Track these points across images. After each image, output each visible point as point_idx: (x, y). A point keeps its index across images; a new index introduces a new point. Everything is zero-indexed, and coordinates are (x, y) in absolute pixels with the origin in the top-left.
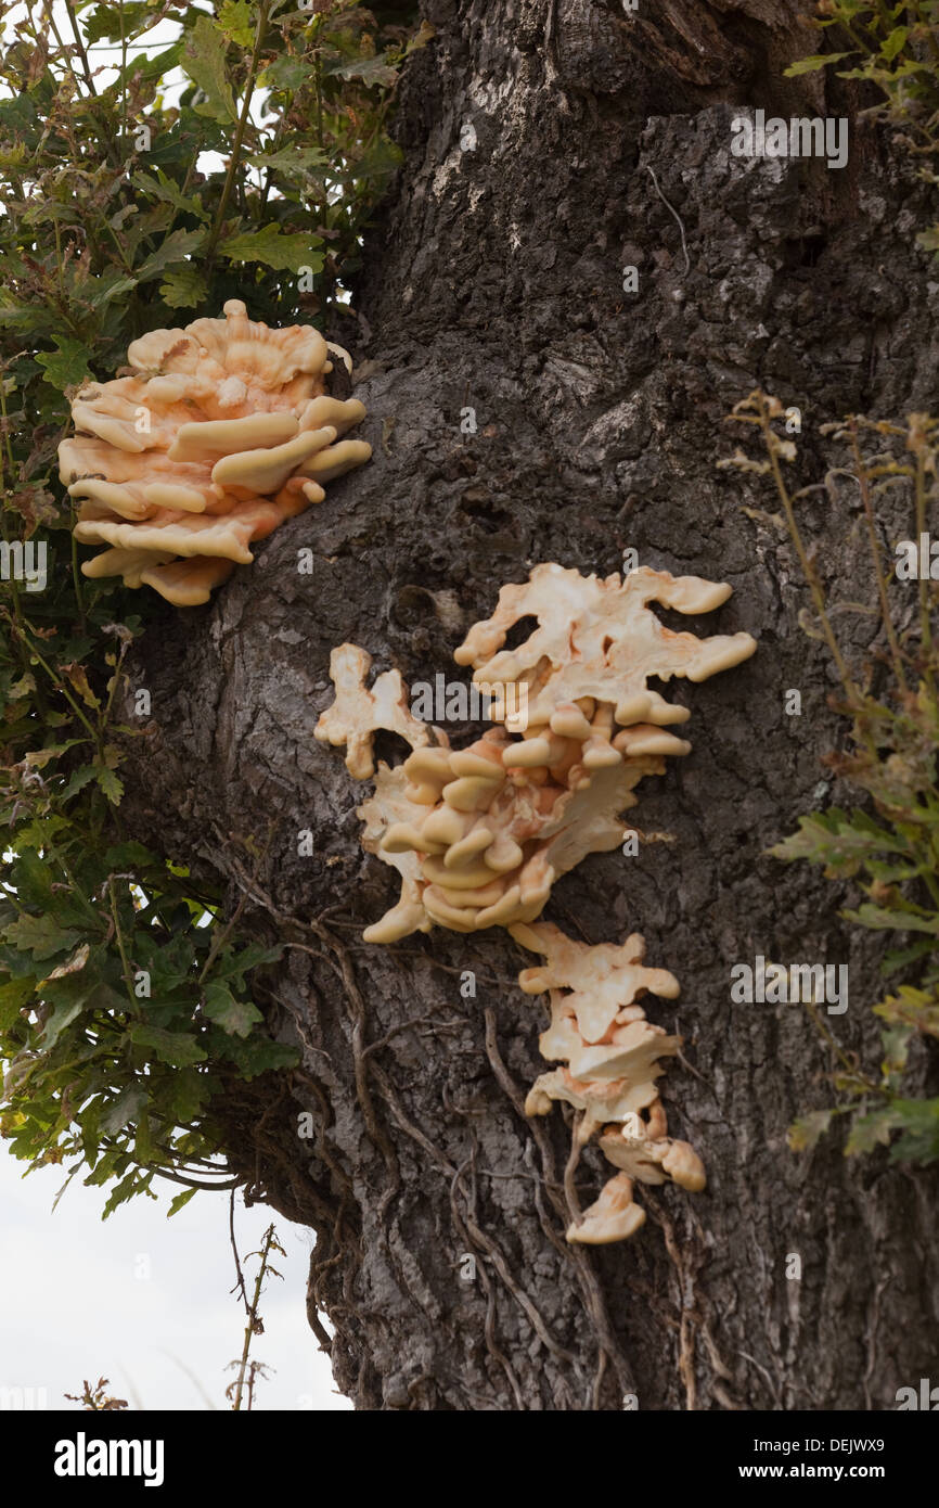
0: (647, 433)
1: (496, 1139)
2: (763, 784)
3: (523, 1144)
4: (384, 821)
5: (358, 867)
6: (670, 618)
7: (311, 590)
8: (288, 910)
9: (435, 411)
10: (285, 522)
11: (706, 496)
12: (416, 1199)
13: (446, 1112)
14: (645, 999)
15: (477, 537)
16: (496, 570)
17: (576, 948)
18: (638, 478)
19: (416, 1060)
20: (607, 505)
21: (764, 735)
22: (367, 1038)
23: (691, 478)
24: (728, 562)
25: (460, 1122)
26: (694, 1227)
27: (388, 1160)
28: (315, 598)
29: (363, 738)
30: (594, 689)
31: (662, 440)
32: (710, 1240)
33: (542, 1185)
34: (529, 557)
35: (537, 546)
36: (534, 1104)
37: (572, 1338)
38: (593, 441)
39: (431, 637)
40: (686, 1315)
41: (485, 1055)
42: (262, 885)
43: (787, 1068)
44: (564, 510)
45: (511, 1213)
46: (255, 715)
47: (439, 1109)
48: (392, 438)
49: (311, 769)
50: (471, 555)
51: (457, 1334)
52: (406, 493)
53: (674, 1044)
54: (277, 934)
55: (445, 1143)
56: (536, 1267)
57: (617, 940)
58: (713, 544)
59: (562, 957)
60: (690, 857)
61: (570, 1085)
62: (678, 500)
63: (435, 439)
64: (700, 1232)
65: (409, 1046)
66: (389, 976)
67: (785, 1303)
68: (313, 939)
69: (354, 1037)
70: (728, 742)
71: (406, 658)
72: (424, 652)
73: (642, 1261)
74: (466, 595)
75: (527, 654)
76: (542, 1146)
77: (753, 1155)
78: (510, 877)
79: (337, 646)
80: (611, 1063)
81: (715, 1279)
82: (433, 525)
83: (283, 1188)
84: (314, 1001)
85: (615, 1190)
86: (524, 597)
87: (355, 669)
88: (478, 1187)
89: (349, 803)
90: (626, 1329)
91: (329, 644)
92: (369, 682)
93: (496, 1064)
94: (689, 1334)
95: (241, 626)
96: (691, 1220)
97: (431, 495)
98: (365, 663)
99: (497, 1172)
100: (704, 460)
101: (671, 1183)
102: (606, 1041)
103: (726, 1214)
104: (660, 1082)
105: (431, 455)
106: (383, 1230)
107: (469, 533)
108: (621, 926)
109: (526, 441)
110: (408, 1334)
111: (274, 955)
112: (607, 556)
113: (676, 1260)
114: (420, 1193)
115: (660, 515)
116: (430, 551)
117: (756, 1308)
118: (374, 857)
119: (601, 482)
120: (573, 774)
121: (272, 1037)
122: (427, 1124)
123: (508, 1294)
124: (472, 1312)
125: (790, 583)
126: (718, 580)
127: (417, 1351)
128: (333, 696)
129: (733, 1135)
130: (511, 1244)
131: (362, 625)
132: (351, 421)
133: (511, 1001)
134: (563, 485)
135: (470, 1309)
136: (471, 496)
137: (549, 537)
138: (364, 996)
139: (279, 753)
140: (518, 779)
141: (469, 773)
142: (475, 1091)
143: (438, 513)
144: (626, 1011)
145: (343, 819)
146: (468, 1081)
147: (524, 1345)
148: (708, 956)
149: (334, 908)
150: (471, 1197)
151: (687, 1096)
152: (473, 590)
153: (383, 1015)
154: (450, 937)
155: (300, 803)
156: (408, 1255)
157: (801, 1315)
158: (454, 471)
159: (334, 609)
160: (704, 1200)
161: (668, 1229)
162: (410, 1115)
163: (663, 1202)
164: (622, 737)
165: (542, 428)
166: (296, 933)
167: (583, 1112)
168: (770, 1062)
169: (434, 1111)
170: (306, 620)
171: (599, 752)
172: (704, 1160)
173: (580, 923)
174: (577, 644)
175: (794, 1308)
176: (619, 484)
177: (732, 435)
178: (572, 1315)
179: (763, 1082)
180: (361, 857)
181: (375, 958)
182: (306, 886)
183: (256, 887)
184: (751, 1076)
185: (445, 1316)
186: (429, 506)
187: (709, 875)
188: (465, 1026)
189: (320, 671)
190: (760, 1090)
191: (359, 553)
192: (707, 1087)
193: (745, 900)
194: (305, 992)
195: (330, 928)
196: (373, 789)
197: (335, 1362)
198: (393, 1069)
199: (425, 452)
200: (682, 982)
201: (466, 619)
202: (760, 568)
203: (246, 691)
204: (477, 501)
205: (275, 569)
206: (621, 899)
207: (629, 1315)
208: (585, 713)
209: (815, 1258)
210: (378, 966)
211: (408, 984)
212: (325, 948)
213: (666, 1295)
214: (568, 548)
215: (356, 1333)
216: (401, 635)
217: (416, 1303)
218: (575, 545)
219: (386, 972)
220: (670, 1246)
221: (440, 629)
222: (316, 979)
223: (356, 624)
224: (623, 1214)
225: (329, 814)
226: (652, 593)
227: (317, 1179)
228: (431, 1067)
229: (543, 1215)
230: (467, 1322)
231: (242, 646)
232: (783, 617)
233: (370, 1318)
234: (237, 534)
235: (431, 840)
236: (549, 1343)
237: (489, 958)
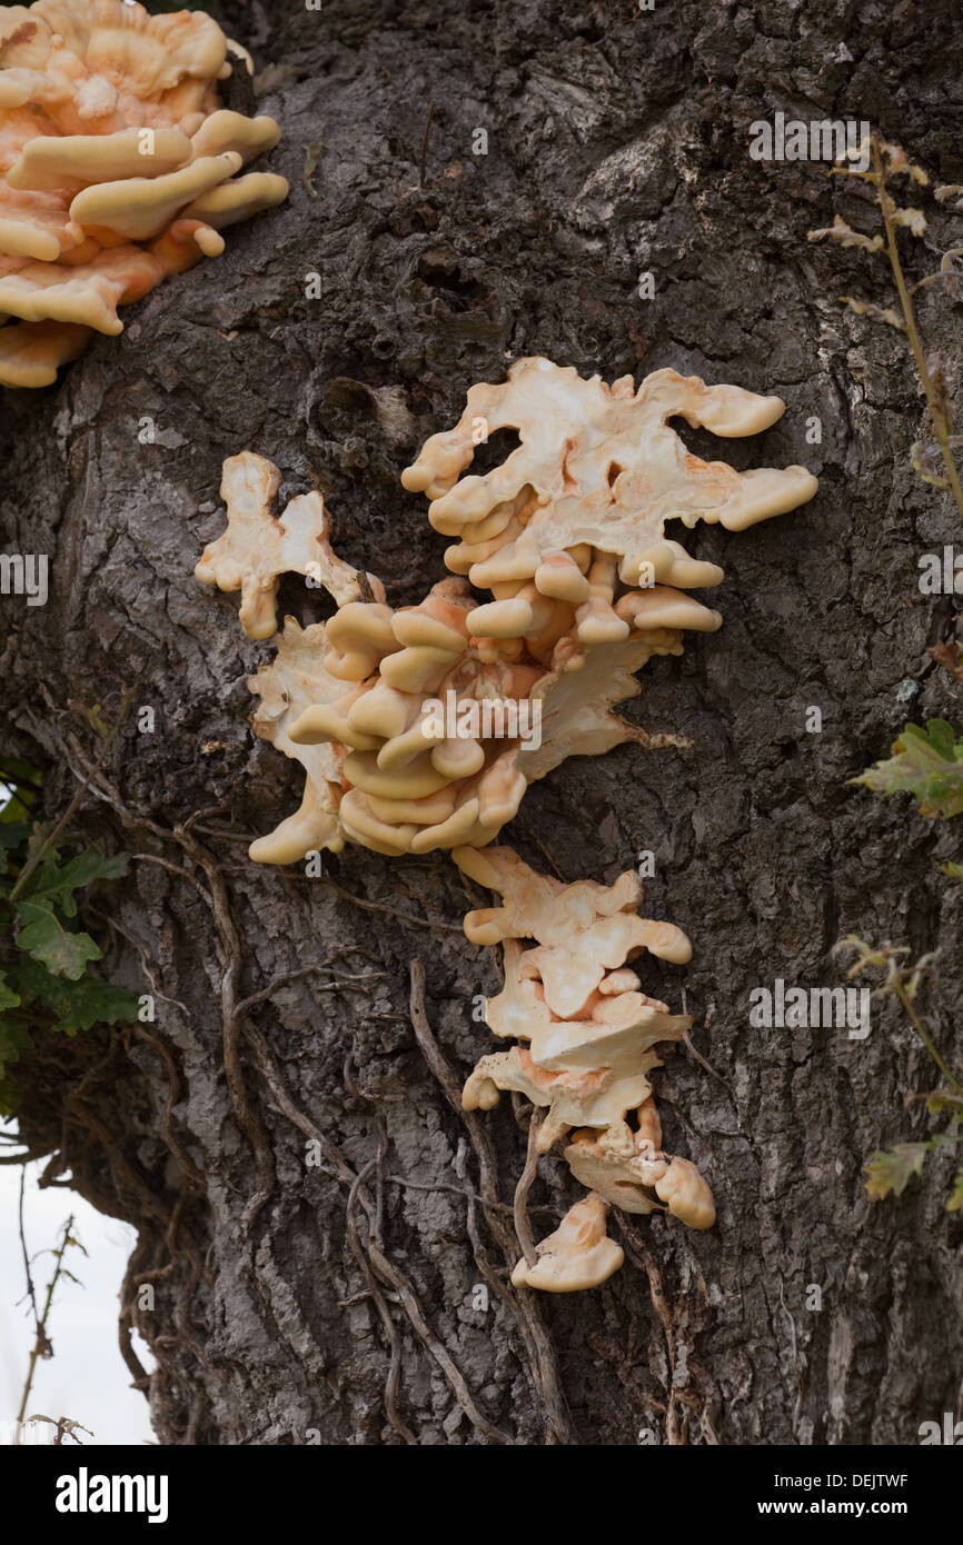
0: (671, 185)
1: (414, 1136)
2: (820, 676)
3: (453, 1146)
4: (285, 698)
5: (244, 758)
6: (699, 441)
7: (200, 376)
8: (143, 809)
9: (377, 139)
10: (166, 281)
11: (748, 275)
12: (296, 1209)
13: (346, 1094)
14: (641, 962)
15: (439, 316)
16: (462, 363)
17: (545, 885)
18: (658, 246)
19: (307, 1022)
20: (616, 281)
21: (823, 610)
22: (241, 990)
23: (731, 249)
24: (778, 367)
25: (365, 1109)
26: (693, 1277)
27: (259, 1154)
28: (205, 387)
29: (266, 583)
30: (596, 533)
31: (693, 195)
32: (717, 1297)
33: (477, 1203)
34: (508, 347)
35: (521, 333)
36: (475, 1094)
37: (506, 1413)
38: (597, 192)
39: (369, 450)
40: (674, 1396)
41: (408, 1022)
42: (107, 773)
43: (841, 1069)
44: (557, 285)
45: (431, 1237)
46: (111, 542)
47: (337, 1091)
48: (317, 173)
49: (186, 621)
50: (430, 341)
51: (343, 1393)
52: (341, 248)
53: (679, 1026)
54: (122, 840)
55: (342, 1135)
56: (460, 1313)
57: (602, 876)
58: (757, 342)
59: (523, 897)
60: (712, 770)
61: (529, 1073)
62: (712, 279)
63: (377, 177)
64: (702, 1284)
65: (300, 1002)
66: (278, 908)
67: (824, 1390)
68: (174, 850)
69: (224, 986)
70: (772, 615)
71: (329, 476)
72: (357, 471)
73: (610, 1315)
74: (418, 395)
75: (504, 480)
76: (481, 1151)
77: (786, 1187)
78: (465, 786)
79: (232, 454)
80: (590, 1046)
81: (722, 1350)
82: (377, 297)
83: (96, 1173)
84: (169, 934)
85: (582, 1218)
86: (500, 402)
87: (257, 487)
88: (385, 1197)
89: (237, 670)
90: (585, 1406)
91: (221, 451)
92: (277, 507)
93: (423, 1036)
94: (680, 1421)
95: (99, 419)
96: (688, 1268)
97: (375, 255)
98: (272, 480)
99: (413, 1181)
100: (750, 226)
101: (662, 1213)
102: (584, 1017)
103: (741, 1264)
104: (655, 1076)
105: (373, 199)
106: (247, 1248)
107: (428, 310)
108: (608, 859)
109: (503, 185)
110: (274, 1389)
111: (116, 868)
112: (615, 351)
113: (665, 1318)
114: (303, 1202)
115: (688, 298)
116: (374, 332)
117: (779, 1394)
118: (269, 745)
119: (608, 249)
120: (561, 649)
121: (105, 977)
122: (318, 1109)
123: (419, 1345)
124: (368, 1367)
125: (865, 401)
126: (764, 392)
127: (286, 1415)
128: (225, 523)
129: (757, 1155)
130: (427, 1278)
131: (268, 428)
132: (262, 145)
133: (445, 950)
134: (555, 250)
135: (366, 1362)
136: (432, 259)
137: (536, 321)
138: (240, 931)
139: (143, 596)
140: (485, 653)
141: (419, 641)
142: (392, 1071)
143: (385, 280)
144: (613, 977)
145: (227, 690)
146: (382, 1056)
147: (438, 1416)
148: (734, 908)
149: (208, 810)
150: (375, 1211)
151: (693, 1097)
152: (428, 389)
153: (265, 959)
154: (365, 858)
155: (167, 665)
156: (283, 1285)
157: (847, 1410)
158: (406, 223)
159: (229, 403)
160: (709, 1243)
161: (654, 1276)
162: (294, 1096)
163: (648, 1238)
164: (629, 602)
165: (522, 170)
166: (150, 840)
167: (546, 1110)
168: (817, 1060)
169: (329, 1093)
170: (191, 417)
171: (599, 623)
172: (713, 1187)
173: (549, 851)
174: (573, 471)
175: (837, 1402)
176: (632, 252)
177: (795, 193)
178: (508, 1382)
179: (805, 1087)
180: (249, 744)
181: (259, 881)
182: (170, 778)
183: (99, 776)
184: (789, 1076)
185: (329, 1369)
186: (372, 270)
187: (739, 797)
188: (380, 980)
189: (208, 487)
190: (800, 1097)
191: (269, 328)
192: (723, 1087)
193: (791, 835)
194: (157, 921)
195: (198, 837)
196: (273, 653)
197: (156, 1406)
198: (274, 1031)
199: (365, 194)
200: (694, 942)
201: (417, 428)
202: (823, 378)
203: (100, 510)
204: (439, 267)
205: (152, 343)
206: (609, 821)
207: (590, 1389)
208: (580, 565)
209: (871, 1334)
210: (262, 891)
211: (301, 918)
212: (188, 863)
213: (645, 1364)
214: (562, 338)
215: (191, 1373)
216: (325, 445)
217: (289, 1349)
218: (572, 334)
219: (272, 901)
220: (657, 1300)
221: (381, 439)
222: (174, 903)
223: (261, 426)
224: (593, 1251)
225: (208, 683)
226: (677, 406)
227: (148, 1165)
228: (329, 1033)
229: (477, 1246)
230: (359, 1381)
231: (98, 447)
232: (853, 448)
233: (219, 1362)
234: (103, 293)
235: (360, 731)
236: (474, 1416)
237: (418, 890)
